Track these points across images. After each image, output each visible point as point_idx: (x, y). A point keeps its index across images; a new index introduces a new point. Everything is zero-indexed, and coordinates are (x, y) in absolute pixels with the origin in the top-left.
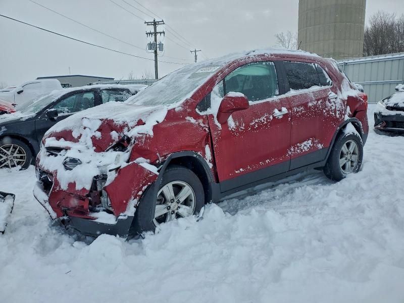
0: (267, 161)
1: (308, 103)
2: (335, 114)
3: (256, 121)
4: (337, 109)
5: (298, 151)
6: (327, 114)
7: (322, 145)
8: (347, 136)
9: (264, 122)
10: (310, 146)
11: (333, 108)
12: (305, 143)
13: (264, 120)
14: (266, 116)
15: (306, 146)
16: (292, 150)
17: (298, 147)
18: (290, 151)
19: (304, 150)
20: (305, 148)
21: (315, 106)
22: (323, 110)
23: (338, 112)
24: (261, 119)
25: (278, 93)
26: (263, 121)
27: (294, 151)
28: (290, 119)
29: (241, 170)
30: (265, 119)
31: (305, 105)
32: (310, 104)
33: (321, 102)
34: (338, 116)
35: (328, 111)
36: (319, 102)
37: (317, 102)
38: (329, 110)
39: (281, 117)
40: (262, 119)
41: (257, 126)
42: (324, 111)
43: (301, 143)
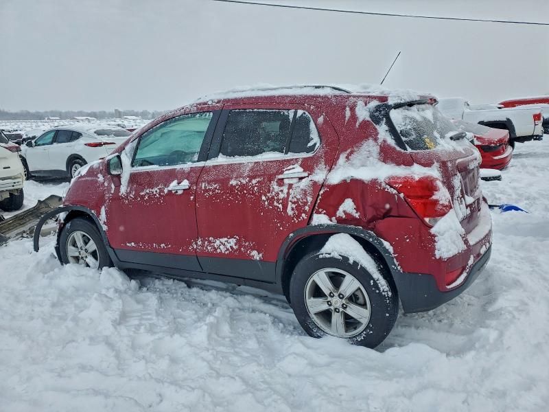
0: (162, 245)
1: (229, 179)
2: (285, 207)
3: (148, 191)
4: (290, 199)
5: (209, 248)
6: (269, 204)
7: (261, 255)
8: (321, 256)
9: (155, 195)
10: (231, 247)
11: (281, 196)
12: (223, 240)
13: (156, 191)
14: (160, 187)
15: (224, 245)
16: (200, 243)
17: (210, 242)
18: (196, 244)
19: (219, 251)
20: (222, 247)
21: (243, 187)
22: (261, 196)
23: (290, 206)
24: (152, 190)
25: (196, 159)
26: (154, 193)
27: (203, 246)
28: (192, 197)
29: (133, 244)
30: (158, 191)
31: (224, 182)
32: (233, 182)
33: (258, 182)
34: (290, 212)
35: (271, 200)
36: (254, 181)
37: (250, 181)
38: (273, 198)
39: (180, 192)
40: (154, 190)
41: (147, 197)
42: (264, 198)
43: (216, 237)
